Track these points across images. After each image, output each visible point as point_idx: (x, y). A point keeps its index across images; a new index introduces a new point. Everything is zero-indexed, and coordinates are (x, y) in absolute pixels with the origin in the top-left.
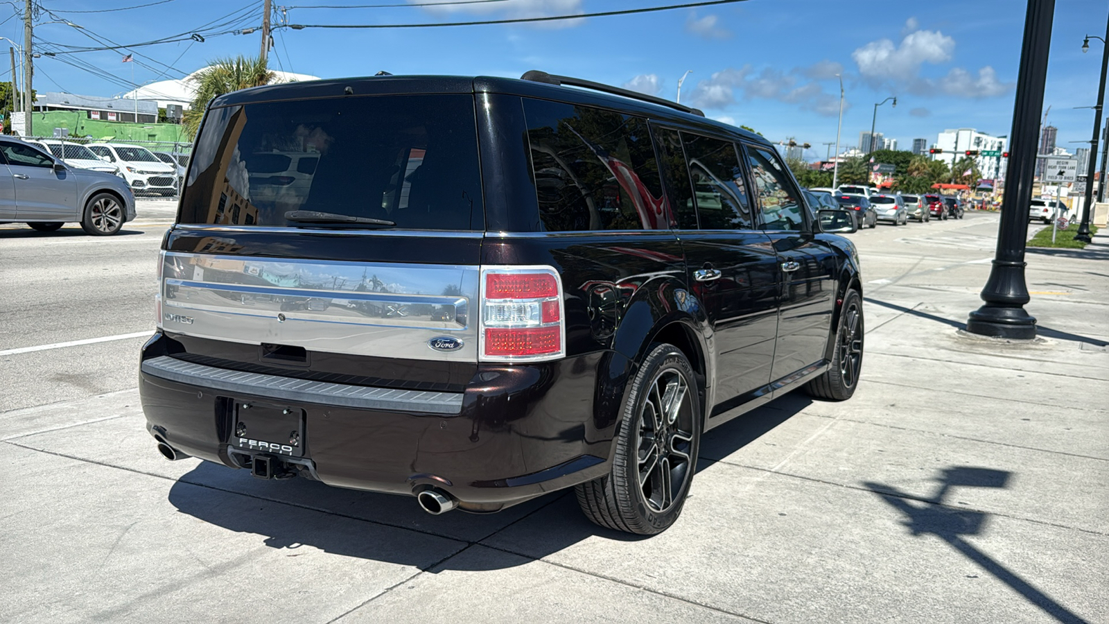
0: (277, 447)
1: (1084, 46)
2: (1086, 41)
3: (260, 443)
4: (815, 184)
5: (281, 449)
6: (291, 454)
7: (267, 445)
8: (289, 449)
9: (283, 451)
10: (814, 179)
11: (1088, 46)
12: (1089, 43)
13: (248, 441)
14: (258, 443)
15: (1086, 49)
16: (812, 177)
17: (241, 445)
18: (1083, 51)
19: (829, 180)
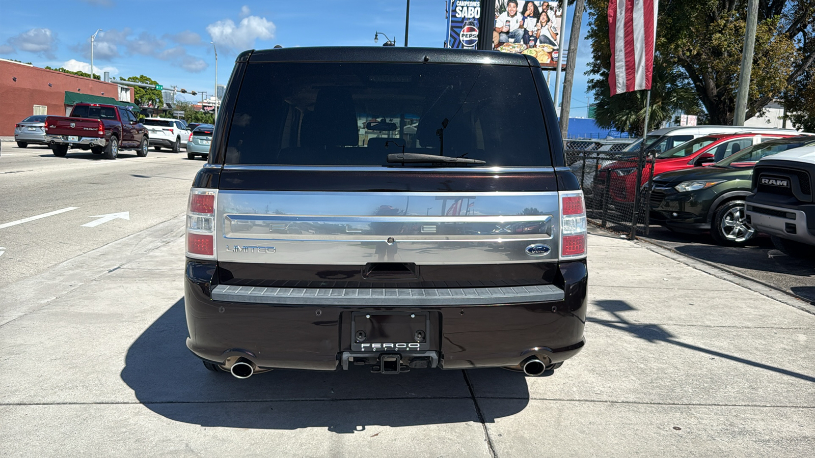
0: (404, 345)
1: (375, 39)
2: (376, 35)
3: (384, 345)
4: (201, 121)
5: (407, 346)
6: (418, 349)
7: (392, 345)
8: (417, 345)
9: (410, 348)
10: (201, 118)
11: (377, 39)
12: (378, 37)
13: (371, 345)
14: (382, 346)
15: (376, 40)
16: (199, 116)
17: (363, 350)
18: (375, 41)
19: (212, 119)
